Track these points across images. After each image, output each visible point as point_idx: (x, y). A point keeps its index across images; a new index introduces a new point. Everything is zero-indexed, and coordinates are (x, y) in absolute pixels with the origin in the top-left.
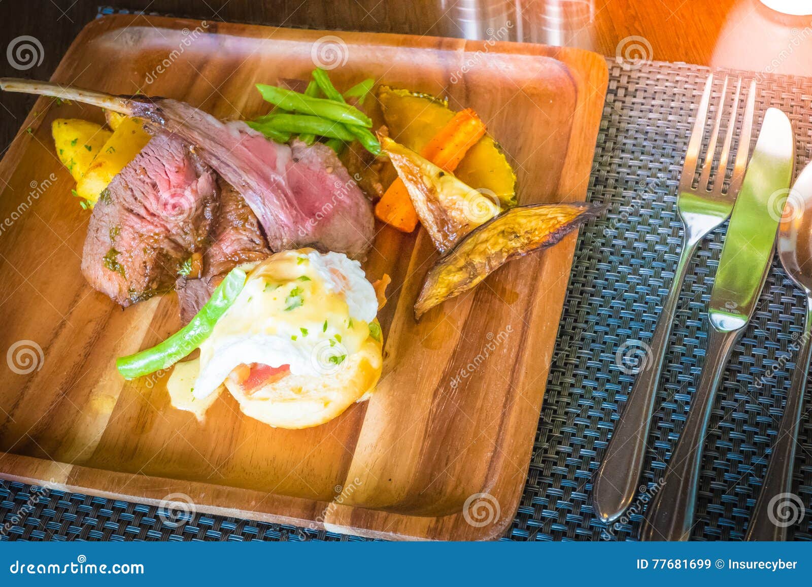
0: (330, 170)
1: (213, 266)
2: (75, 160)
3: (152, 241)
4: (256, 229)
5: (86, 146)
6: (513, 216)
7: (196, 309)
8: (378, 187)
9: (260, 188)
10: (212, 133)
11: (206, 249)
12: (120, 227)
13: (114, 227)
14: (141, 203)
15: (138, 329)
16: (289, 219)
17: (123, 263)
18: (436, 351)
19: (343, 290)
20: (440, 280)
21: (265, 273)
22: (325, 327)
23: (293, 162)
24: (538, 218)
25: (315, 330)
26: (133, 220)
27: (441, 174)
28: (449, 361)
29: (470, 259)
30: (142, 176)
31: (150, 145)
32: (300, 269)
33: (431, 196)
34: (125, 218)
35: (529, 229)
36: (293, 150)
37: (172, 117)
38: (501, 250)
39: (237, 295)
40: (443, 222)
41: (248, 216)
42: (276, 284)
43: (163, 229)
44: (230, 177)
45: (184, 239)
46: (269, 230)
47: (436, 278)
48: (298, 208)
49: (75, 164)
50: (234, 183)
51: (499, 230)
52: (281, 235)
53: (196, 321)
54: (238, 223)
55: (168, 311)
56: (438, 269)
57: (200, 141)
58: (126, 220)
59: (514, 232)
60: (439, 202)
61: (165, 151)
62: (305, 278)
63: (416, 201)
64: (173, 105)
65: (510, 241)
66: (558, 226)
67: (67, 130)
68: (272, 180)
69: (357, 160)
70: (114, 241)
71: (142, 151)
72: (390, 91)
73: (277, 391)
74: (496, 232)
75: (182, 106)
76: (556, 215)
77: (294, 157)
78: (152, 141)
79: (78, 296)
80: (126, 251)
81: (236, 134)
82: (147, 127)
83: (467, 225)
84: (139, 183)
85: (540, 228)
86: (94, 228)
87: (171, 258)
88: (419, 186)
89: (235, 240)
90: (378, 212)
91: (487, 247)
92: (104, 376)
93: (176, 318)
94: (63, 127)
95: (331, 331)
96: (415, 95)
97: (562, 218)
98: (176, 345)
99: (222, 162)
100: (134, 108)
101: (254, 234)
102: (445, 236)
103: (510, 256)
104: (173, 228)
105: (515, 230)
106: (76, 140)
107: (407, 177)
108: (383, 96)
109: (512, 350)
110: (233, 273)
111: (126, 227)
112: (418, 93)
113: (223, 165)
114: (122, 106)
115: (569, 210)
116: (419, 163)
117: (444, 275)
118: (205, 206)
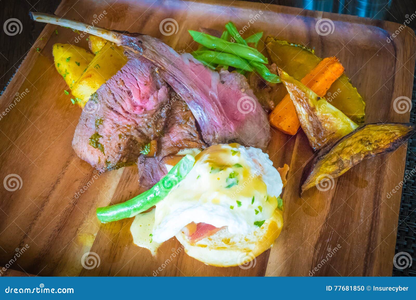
0: (243, 90)
1: (164, 150)
2: (68, 71)
3: (125, 130)
4: (194, 126)
5: (76, 63)
6: (368, 130)
7: (152, 178)
8: (271, 103)
9: (202, 100)
10: (173, 61)
11: (160, 137)
12: (103, 119)
13: (99, 119)
14: (119, 104)
15: (110, 188)
16: (220, 122)
17: (103, 143)
18: (314, 217)
19: (261, 175)
20: (321, 170)
21: (209, 159)
22: (253, 201)
23: (221, 83)
24: (383, 132)
25: (246, 202)
26: (113, 114)
27: (318, 99)
28: (324, 225)
29: (340, 157)
30: (121, 86)
31: (127, 66)
32: (234, 159)
34: (107, 113)
35: (377, 139)
36: (221, 75)
37: (148, 47)
38: (360, 152)
39: (188, 173)
40: (318, 130)
41: (189, 117)
42: (219, 168)
43: (133, 123)
44: (179, 90)
45: (147, 131)
46: (204, 128)
47: (319, 169)
48: (225, 115)
49: (68, 73)
50: (182, 94)
51: (359, 139)
52: (214, 132)
53: (156, 188)
55: (130, 176)
56: (319, 163)
57: (165, 65)
58: (108, 115)
59: (368, 141)
61: (137, 70)
62: (238, 165)
63: (301, 115)
64: (149, 39)
65: (366, 146)
66: (396, 138)
67: (63, 51)
68: (210, 95)
69: (255, 85)
70: (98, 128)
71: (122, 69)
72: (274, 41)
73: (212, 241)
74: (357, 140)
76: (395, 131)
78: (128, 62)
79: (68, 162)
80: (106, 136)
81: (187, 62)
82: (127, 53)
83: (334, 133)
84: (119, 91)
85: (384, 139)
86: (84, 119)
87: (137, 142)
88: (304, 105)
89: (179, 133)
90: (272, 119)
91: (351, 150)
92: (86, 219)
93: (135, 182)
94: (61, 49)
95: (256, 204)
96: (292, 44)
97: (398, 133)
98: (140, 202)
99: (176, 80)
102: (319, 140)
103: (366, 156)
104: (140, 123)
105: (369, 139)
106: (70, 58)
107: (296, 99)
108: (270, 44)
110: (186, 158)
111: (108, 120)
112: (294, 43)
113: (176, 82)
115: (403, 128)
116: (305, 90)
117: (324, 167)
118: (162, 109)
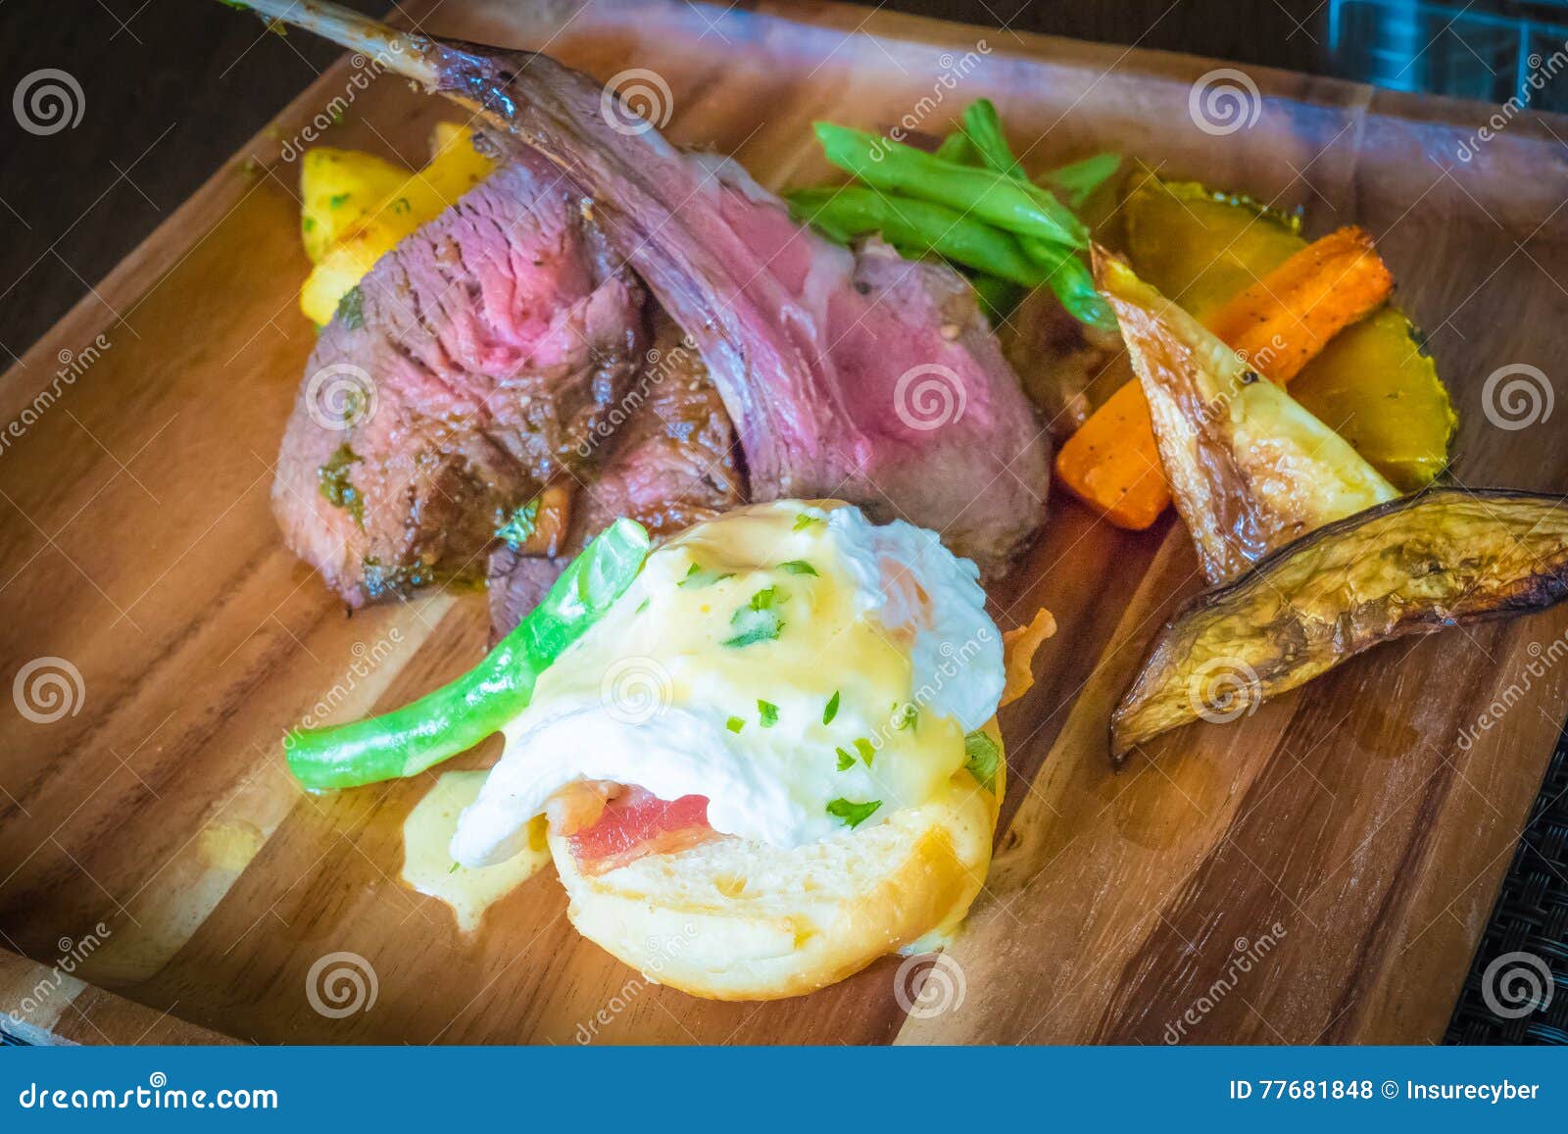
0: (950, 331)
3: (440, 434)
4: (724, 450)
6: (1434, 512)
8: (1077, 404)
9: (743, 330)
10: (640, 167)
11: (582, 481)
14: (433, 332)
16: (808, 427)
17: (362, 487)
18: (1155, 853)
20: (1197, 651)
21: (703, 540)
22: (832, 711)
23: (854, 289)
24: (1505, 529)
25: (799, 712)
26: (405, 375)
28: (1187, 885)
29: (1293, 609)
30: (447, 264)
31: (484, 189)
32: (796, 544)
33: (1214, 431)
34: (387, 368)
35: (1474, 554)
36: (859, 262)
38: (1386, 598)
39: (617, 596)
40: (1234, 506)
41: (708, 414)
42: (718, 572)
43: (474, 408)
45: (524, 444)
47: (1187, 643)
50: (683, 317)
51: (1387, 545)
52: (780, 468)
54: (682, 430)
56: (1195, 620)
57: (600, 177)
58: (390, 374)
59: (1429, 556)
60: (1231, 450)
61: (519, 207)
62: (803, 568)
63: (1170, 441)
64: (547, 74)
65: (1416, 577)
66: (1559, 560)
68: (783, 317)
73: (678, 879)
74: (1378, 546)
75: (574, 81)
76: (1559, 529)
77: (859, 279)
79: (251, 567)
80: (376, 455)
81: (708, 184)
83: (1300, 520)
84: (436, 279)
85: (1507, 557)
87: (484, 488)
88: (1183, 398)
89: (664, 472)
91: (1345, 585)
95: (847, 726)
96: (1219, 197)
98: (442, 714)
100: (443, 65)
101: (717, 462)
103: (1411, 620)
104: (501, 410)
105: (1435, 551)
106: (344, 195)
107: (1154, 374)
110: (615, 532)
111: (386, 393)
112: (1227, 194)
113: (660, 260)
114: (414, 56)
116: (1194, 338)
117: (1211, 640)
118: (599, 367)
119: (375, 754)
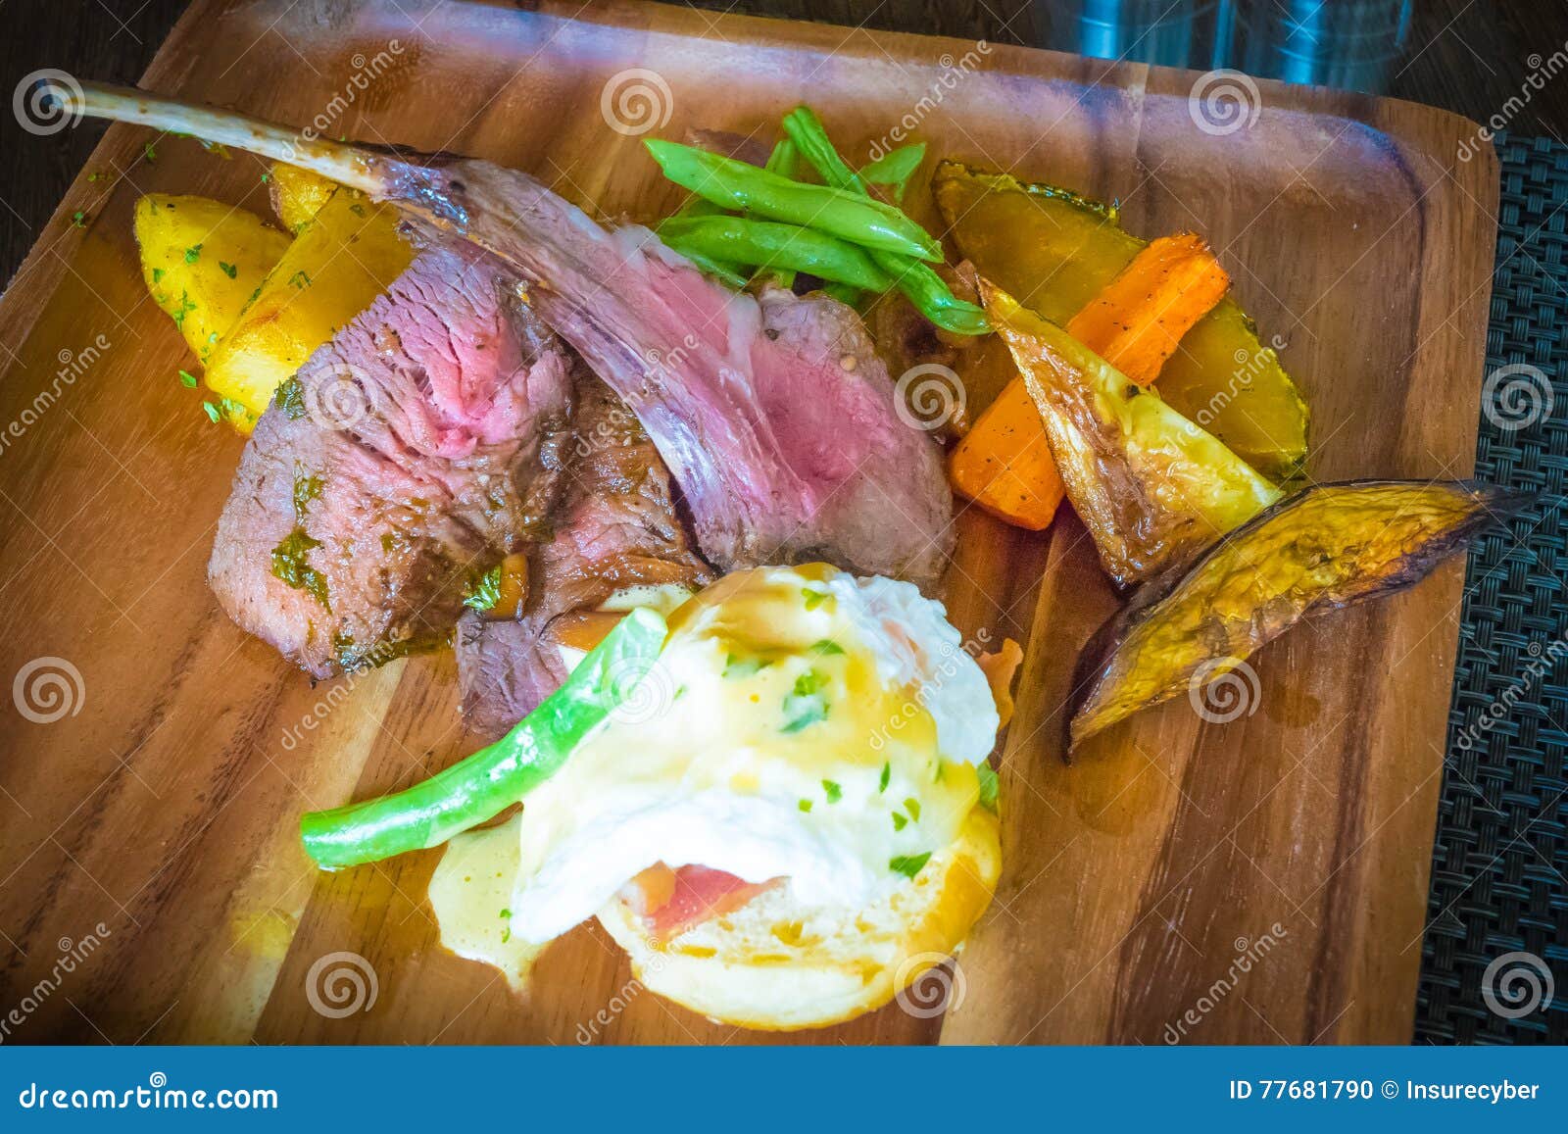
0: (848, 364)
1: (552, 589)
2: (192, 299)
3: (405, 519)
4: (665, 501)
5: (223, 266)
6: (1317, 507)
7: (508, 697)
9: (695, 402)
10: (580, 255)
11: (538, 543)
12: (322, 478)
13: (307, 477)
14: (383, 420)
15: (350, 738)
16: (761, 485)
17: (324, 570)
18: (1120, 839)
19: (914, 680)
20: (1142, 660)
21: (721, 624)
22: (885, 779)
23: (765, 338)
24: (1375, 516)
25: (859, 784)
26: (360, 463)
27: (1132, 392)
28: (1155, 866)
29: (1215, 611)
30: (389, 352)
31: (412, 275)
32: (814, 623)
33: (1107, 444)
34: (338, 455)
35: (1353, 542)
36: (763, 308)
37: (486, 205)
38: (1289, 592)
40: (1130, 512)
41: (647, 468)
42: (756, 658)
43: (437, 491)
44: (608, 367)
45: (488, 519)
46: (701, 506)
47: (1133, 655)
48: (780, 455)
49: (193, 306)
50: (619, 383)
51: (1284, 543)
52: (740, 523)
53: (523, 736)
54: (618, 481)
55: (426, 692)
56: (1134, 633)
57: (552, 272)
58: (342, 461)
59: (1319, 549)
60: (1125, 459)
61: (448, 290)
62: (830, 647)
63: (1067, 454)
64: (490, 177)
65: (1310, 569)
66: (1422, 538)
67: (175, 224)
68: (722, 381)
69: (895, 341)
70: (305, 511)
71: (391, 288)
72: (967, 175)
73: (736, 932)
74: (1276, 544)
75: (513, 180)
76: (1419, 510)
77: (767, 326)
78: (416, 263)
80: (336, 540)
81: (634, 259)
82: (409, 227)
83: (1192, 520)
84: (380, 369)
85: (1380, 541)
86: (252, 476)
87: (452, 563)
88: (1079, 418)
89: (610, 527)
90: (960, 474)
91: (1254, 584)
93: (448, 714)
95: (899, 790)
96: (1033, 189)
97: (1431, 518)
98: (465, 791)
99: (595, 328)
101: (660, 512)
102: (1136, 547)
103: (1312, 608)
104: (461, 490)
105: (1322, 543)
106: (198, 247)
107: (1048, 393)
108: (952, 187)
109: (1316, 848)
110: (633, 621)
111: (341, 480)
112: (1041, 185)
113: (597, 336)
115: (1448, 498)
116: (1081, 360)
117: (1152, 648)
118: (544, 438)
119: (395, 832)
